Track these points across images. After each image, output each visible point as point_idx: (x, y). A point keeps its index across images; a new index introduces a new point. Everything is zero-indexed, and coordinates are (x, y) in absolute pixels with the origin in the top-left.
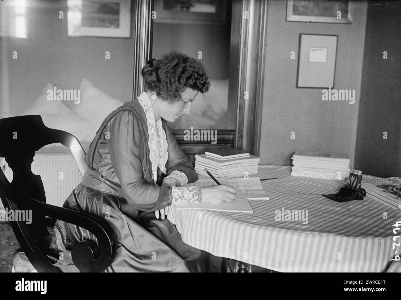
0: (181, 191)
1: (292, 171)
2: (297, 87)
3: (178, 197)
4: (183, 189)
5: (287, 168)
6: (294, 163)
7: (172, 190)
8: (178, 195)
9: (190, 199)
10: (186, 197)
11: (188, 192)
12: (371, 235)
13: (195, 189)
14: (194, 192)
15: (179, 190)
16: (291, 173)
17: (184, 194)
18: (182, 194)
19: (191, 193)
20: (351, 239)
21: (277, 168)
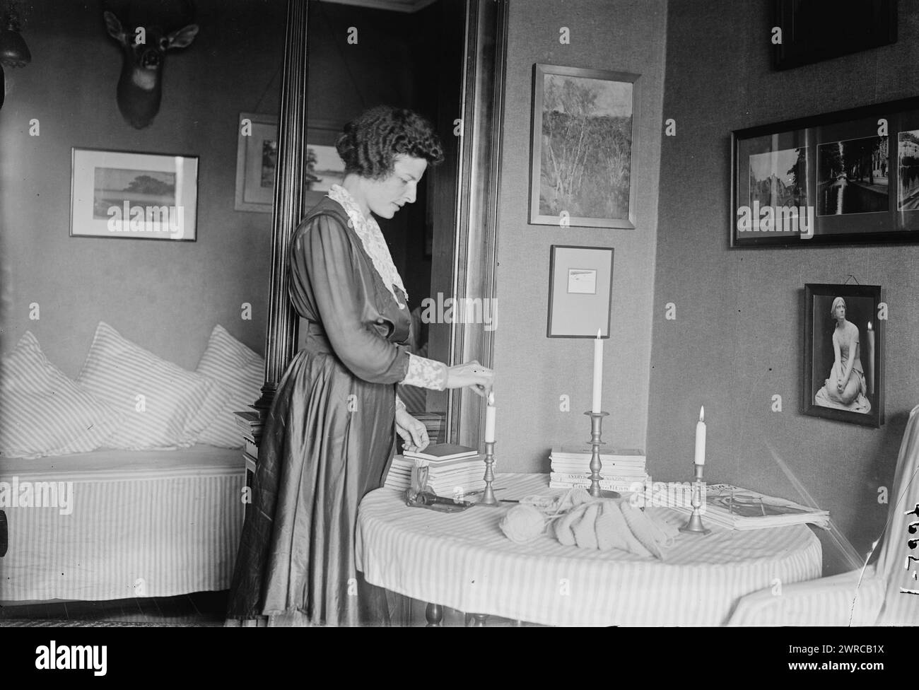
0: (421, 365)
1: (550, 480)
2: (549, 335)
3: (416, 373)
4: (425, 363)
5: (537, 477)
6: (553, 466)
7: (410, 360)
8: (417, 370)
9: (431, 381)
10: (426, 376)
11: (430, 369)
12: (704, 562)
13: (441, 367)
14: (440, 371)
15: (419, 364)
16: (549, 484)
17: (425, 370)
18: (422, 369)
19: (435, 373)
20: (677, 568)
21: (520, 478)
